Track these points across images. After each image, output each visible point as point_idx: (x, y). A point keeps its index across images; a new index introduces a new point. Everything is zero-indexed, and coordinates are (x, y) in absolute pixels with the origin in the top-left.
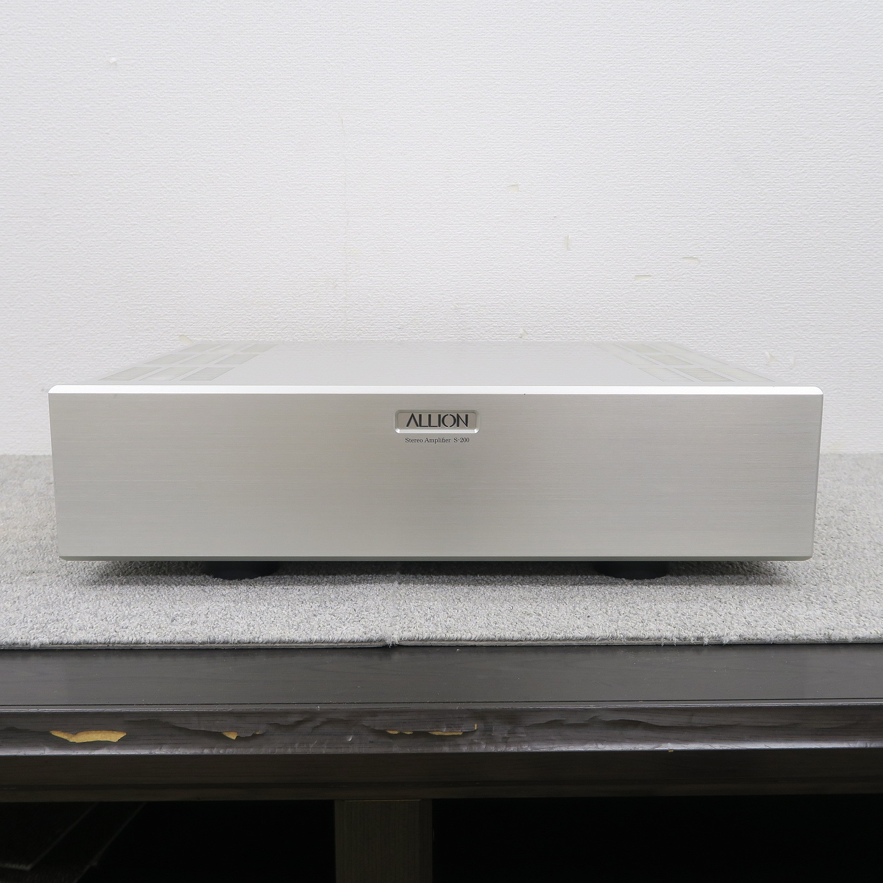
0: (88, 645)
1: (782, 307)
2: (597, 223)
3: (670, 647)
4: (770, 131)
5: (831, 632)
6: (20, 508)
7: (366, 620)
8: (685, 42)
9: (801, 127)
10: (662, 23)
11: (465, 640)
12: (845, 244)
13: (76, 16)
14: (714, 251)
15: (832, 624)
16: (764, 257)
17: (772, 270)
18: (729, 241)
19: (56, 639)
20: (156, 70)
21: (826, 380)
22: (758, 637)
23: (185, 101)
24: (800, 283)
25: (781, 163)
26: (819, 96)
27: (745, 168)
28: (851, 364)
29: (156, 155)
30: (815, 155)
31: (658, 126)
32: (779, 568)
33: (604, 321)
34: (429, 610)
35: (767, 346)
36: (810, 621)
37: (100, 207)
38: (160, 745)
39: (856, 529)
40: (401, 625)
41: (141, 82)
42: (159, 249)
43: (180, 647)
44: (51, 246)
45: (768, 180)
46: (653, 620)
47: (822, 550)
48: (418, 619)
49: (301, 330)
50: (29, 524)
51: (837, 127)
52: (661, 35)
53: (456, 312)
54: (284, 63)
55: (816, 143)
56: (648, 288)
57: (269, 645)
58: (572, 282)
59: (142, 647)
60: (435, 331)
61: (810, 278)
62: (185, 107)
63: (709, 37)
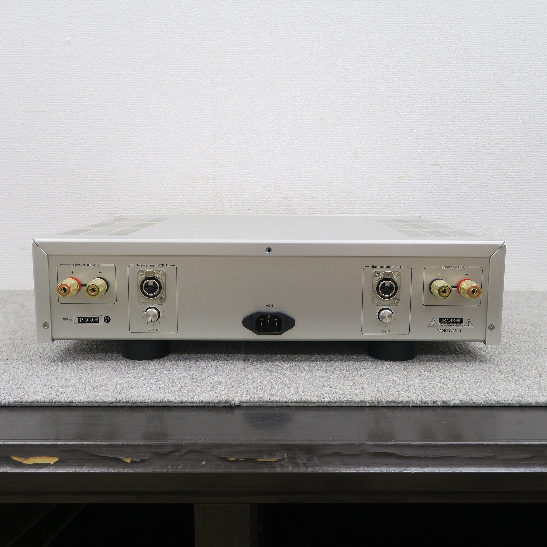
0: (38, 404)
1: (494, 196)
2: (375, 142)
3: (415, 407)
4: (486, 84)
5: (521, 399)
6: (3, 321)
7: (219, 390)
8: (431, 27)
9: (506, 81)
10: (416, 15)
11: (282, 402)
12: (535, 156)
13: (44, 12)
14: (450, 160)
15: (522, 394)
16: (483, 164)
17: (488, 173)
18: (460, 154)
19: (18, 400)
20: (95, 45)
21: (523, 243)
22: (473, 401)
23: (113, 65)
24: (506, 181)
25: (493, 104)
26: (517, 61)
27: (470, 107)
28: (540, 233)
29: (94, 99)
30: (515, 99)
31: (414, 80)
32: (489, 360)
33: (379, 205)
34: (260, 384)
35: (485, 221)
36: (507, 392)
37: (58, 132)
38: (82, 466)
39: (541, 336)
40: (241, 393)
41: (85, 53)
42: (95, 158)
43: (98, 405)
44: (27, 157)
45: (485, 115)
46: (405, 390)
47: (518, 349)
48: (252, 390)
49: (185, 210)
50: (8, 330)
51: (529, 81)
52: (416, 23)
53: (285, 199)
54: (176, 41)
55: (516, 91)
56: (408, 184)
57: (155, 404)
58: (359, 180)
59: (73, 405)
60: (271, 211)
61: (513, 178)
62: (112, 68)
63: (446, 24)
